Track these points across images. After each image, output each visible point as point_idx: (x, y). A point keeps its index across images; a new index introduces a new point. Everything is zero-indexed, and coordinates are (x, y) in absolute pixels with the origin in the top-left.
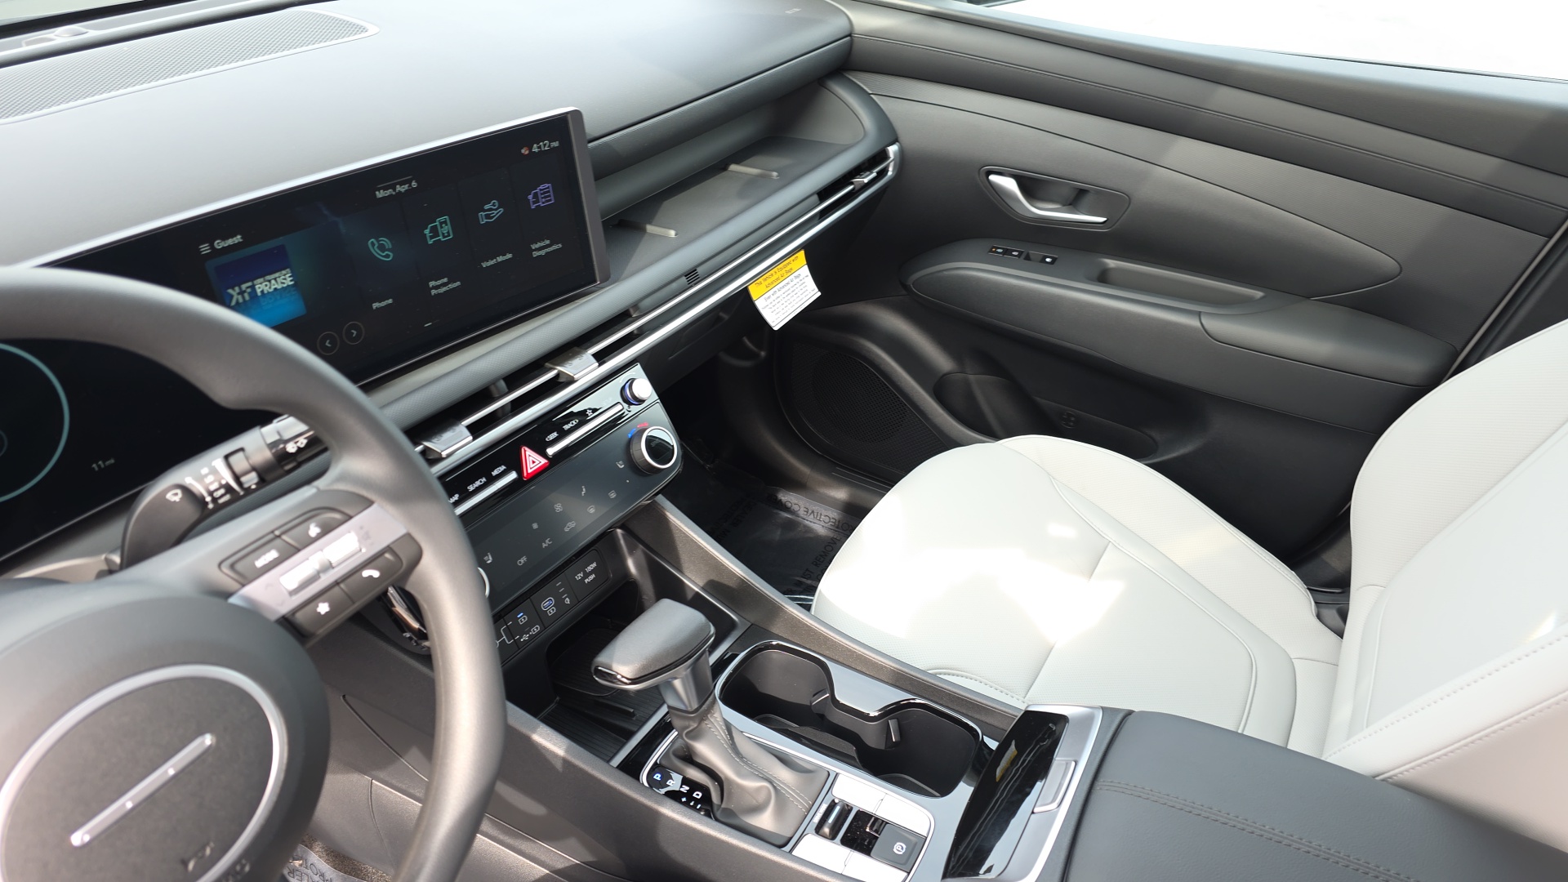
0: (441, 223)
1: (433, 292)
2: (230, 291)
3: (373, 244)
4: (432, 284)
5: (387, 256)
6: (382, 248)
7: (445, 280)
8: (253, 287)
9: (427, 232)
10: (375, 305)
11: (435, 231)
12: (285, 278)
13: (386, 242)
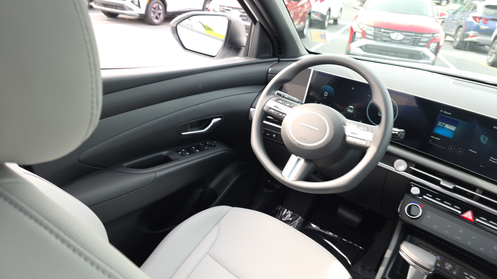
1: (490, 160)
2: (439, 122)
3: (482, 137)
4: (492, 158)
5: (484, 142)
6: (484, 139)
8: (445, 125)
12: (453, 128)
13: (487, 139)
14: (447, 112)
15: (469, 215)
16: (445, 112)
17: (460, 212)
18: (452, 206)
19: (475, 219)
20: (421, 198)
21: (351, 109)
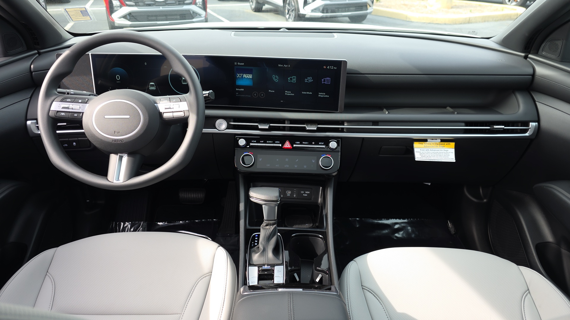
0: (293, 78)
1: (286, 94)
2: (238, 74)
3: (274, 76)
4: (286, 92)
5: (277, 80)
6: (276, 78)
7: (290, 92)
8: (243, 75)
9: (289, 78)
10: (269, 91)
11: (291, 79)
12: (250, 76)
13: (277, 77)
14: (240, 63)
15: (287, 145)
16: (239, 64)
17: (280, 145)
18: (274, 143)
19: (292, 146)
20: (248, 146)
21: (152, 86)
